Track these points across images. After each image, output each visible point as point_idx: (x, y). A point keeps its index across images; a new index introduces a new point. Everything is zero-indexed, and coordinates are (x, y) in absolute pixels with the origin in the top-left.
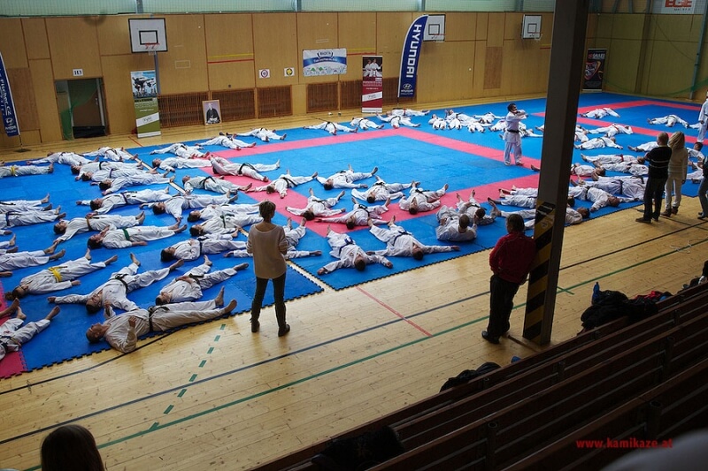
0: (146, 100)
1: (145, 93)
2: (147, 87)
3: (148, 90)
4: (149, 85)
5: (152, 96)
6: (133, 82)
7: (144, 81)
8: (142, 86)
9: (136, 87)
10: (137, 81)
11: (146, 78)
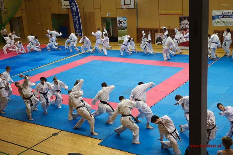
0: (122, 30)
1: (122, 26)
2: (123, 24)
3: (124, 25)
4: (124, 23)
5: (125, 28)
6: (118, 21)
7: (122, 21)
8: (121, 23)
9: (119, 23)
10: (119, 21)
11: (123, 20)
